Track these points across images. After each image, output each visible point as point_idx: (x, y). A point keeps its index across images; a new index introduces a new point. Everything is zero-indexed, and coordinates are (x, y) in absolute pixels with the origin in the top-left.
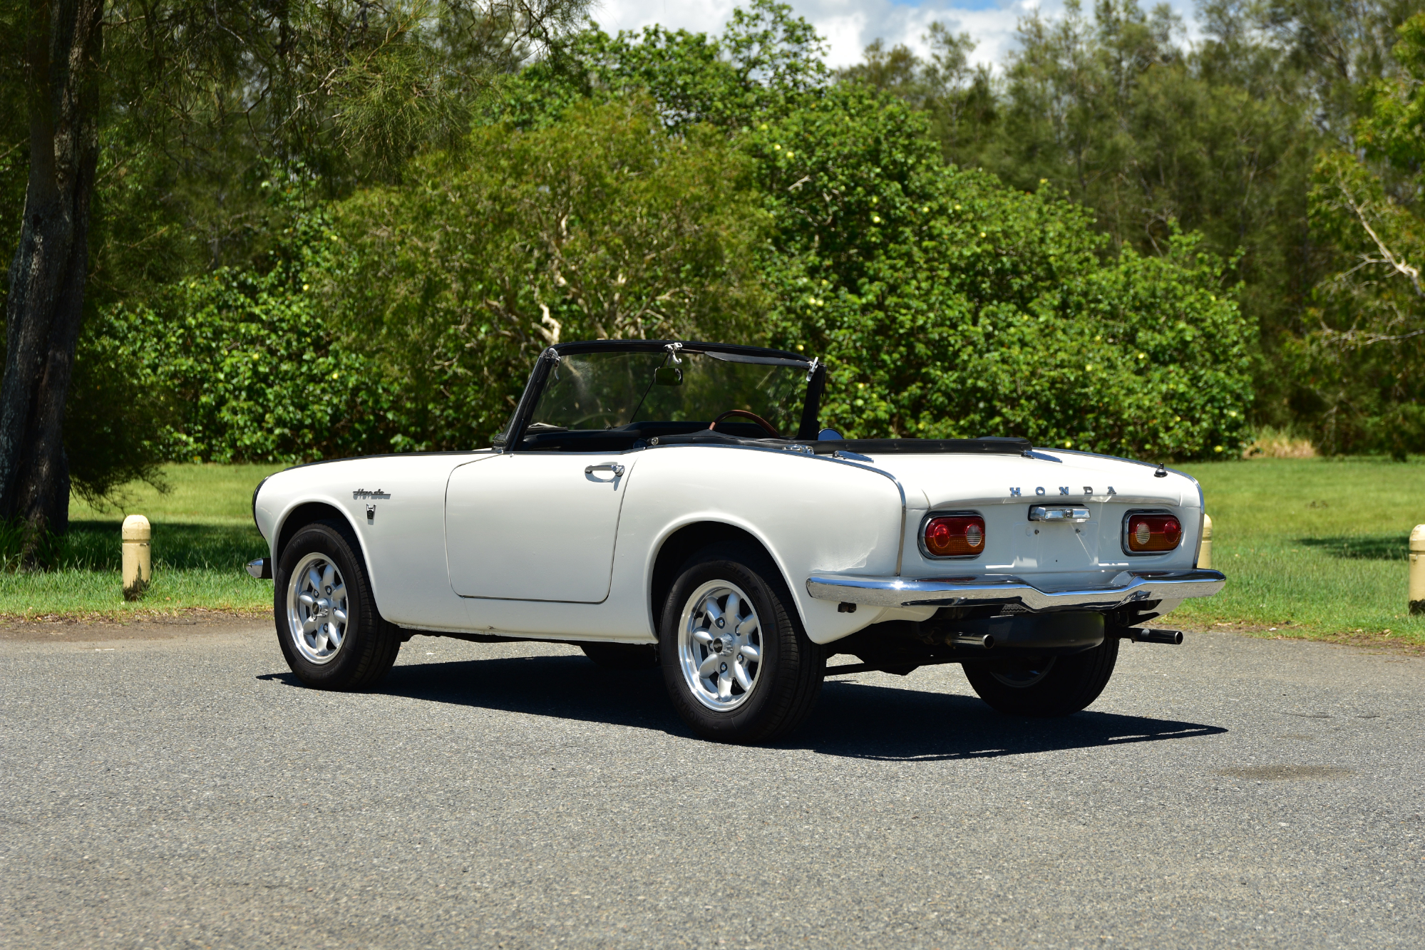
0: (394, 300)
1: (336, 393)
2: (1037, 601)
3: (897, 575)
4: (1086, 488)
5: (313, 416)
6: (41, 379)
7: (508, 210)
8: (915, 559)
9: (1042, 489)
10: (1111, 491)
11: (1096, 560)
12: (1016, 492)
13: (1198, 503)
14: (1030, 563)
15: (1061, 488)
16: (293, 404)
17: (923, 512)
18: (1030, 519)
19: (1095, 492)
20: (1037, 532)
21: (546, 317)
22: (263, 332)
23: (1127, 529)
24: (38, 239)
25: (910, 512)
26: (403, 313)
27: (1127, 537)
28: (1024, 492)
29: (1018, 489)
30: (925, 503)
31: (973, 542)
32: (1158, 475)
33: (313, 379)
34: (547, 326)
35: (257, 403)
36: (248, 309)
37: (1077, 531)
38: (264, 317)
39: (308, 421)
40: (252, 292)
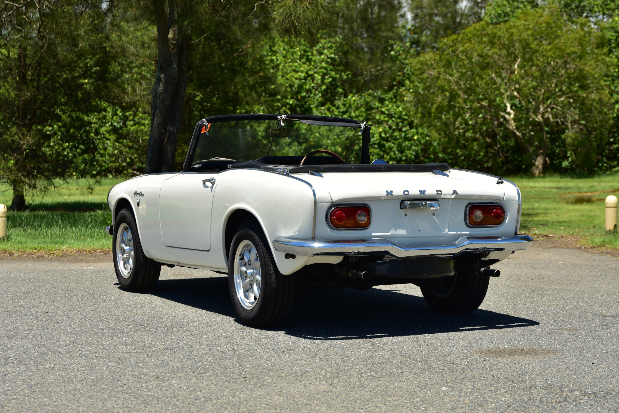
0: (435, 103)
1: (417, 146)
2: (401, 253)
3: (313, 239)
4: (437, 191)
5: (406, 156)
6: (164, 140)
7: (486, 61)
8: (325, 229)
9: (408, 191)
10: (455, 192)
11: (447, 230)
12: (390, 193)
13: (517, 199)
14: (402, 232)
15: (420, 191)
16: (398, 150)
17: (328, 205)
18: (401, 208)
19: (443, 193)
20: (406, 215)
21: (509, 109)
22: (386, 119)
23: (468, 214)
24: (162, 76)
25: (319, 205)
26: (440, 109)
27: (468, 217)
28: (395, 193)
29: (391, 191)
30: (329, 199)
31: (362, 220)
32: (498, 183)
33: (407, 139)
34: (509, 114)
35: (382, 150)
36: (380, 109)
37: (434, 214)
38: (387, 112)
39: (404, 158)
40: (382, 101)
